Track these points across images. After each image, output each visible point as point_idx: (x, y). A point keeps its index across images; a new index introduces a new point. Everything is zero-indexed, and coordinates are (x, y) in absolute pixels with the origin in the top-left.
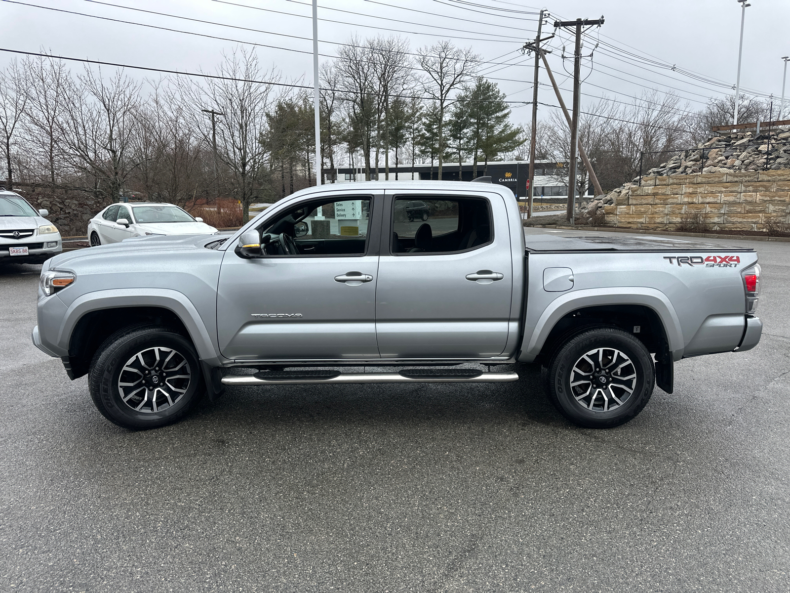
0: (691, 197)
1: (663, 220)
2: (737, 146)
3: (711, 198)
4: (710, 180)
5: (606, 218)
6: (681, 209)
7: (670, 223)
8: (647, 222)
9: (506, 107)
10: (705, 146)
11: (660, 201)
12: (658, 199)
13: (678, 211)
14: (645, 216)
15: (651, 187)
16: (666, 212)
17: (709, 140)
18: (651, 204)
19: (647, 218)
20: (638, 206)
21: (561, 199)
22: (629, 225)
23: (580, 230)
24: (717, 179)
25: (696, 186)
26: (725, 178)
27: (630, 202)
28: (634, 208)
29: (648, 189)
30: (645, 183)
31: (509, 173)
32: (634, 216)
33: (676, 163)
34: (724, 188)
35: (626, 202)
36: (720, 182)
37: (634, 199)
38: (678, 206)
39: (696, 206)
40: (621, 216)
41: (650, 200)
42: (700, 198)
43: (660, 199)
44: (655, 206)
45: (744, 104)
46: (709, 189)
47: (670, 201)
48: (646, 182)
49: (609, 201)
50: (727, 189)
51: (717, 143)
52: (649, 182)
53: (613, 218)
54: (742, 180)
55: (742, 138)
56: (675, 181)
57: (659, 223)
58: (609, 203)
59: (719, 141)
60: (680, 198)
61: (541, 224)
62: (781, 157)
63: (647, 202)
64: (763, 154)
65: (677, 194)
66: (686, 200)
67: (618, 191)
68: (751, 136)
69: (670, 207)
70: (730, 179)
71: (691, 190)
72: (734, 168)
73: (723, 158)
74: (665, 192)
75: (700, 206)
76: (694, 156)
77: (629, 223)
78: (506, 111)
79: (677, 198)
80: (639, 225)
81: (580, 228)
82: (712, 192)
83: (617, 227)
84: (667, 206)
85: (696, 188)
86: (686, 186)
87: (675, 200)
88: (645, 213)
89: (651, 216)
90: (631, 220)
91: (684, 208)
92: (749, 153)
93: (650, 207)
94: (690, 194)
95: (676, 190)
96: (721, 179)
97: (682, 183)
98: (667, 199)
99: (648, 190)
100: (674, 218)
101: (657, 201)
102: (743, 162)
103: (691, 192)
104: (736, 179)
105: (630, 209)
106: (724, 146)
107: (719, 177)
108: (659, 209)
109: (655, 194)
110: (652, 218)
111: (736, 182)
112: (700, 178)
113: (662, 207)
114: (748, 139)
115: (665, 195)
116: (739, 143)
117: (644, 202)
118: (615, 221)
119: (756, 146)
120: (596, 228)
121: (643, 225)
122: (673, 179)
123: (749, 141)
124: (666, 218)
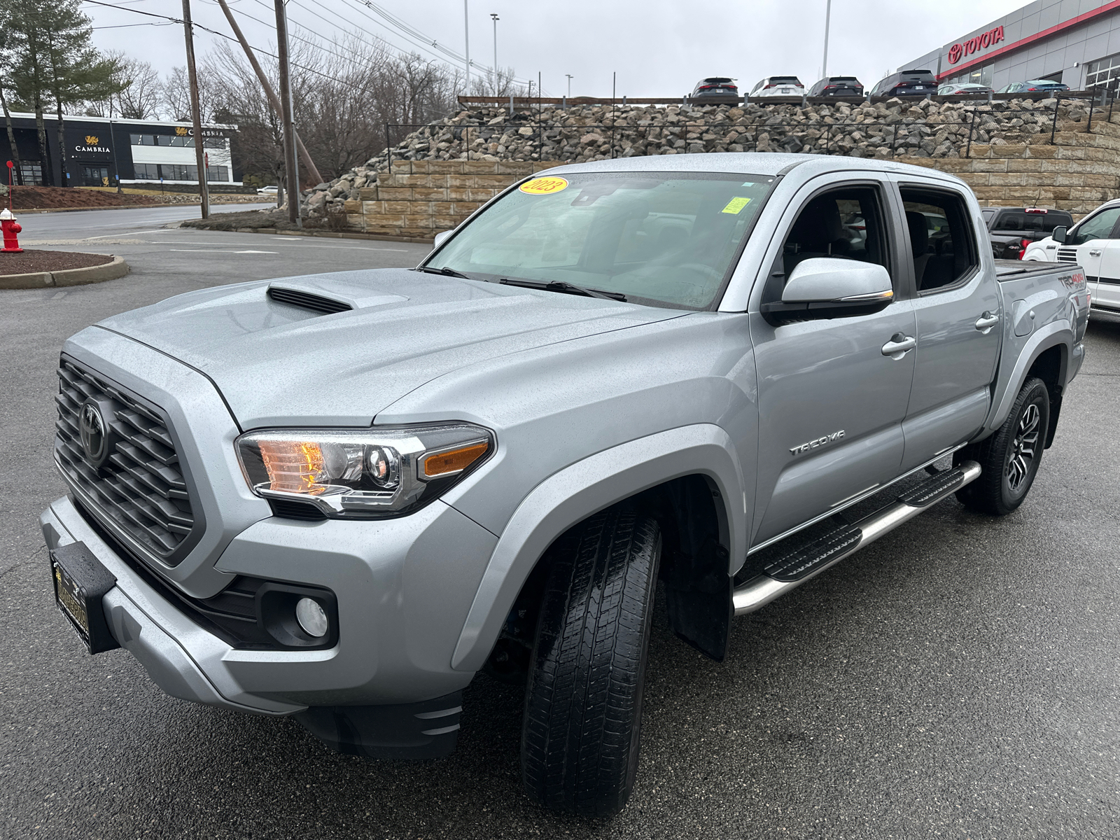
0: (460, 192)
1: (427, 223)
2: (491, 125)
3: (483, 194)
4: (479, 169)
5: (348, 219)
6: (449, 208)
7: (437, 228)
8: (407, 226)
9: (83, 21)
10: (454, 122)
11: (421, 196)
12: (419, 193)
13: (444, 211)
14: (403, 216)
15: (406, 175)
16: (430, 212)
17: (457, 114)
18: (409, 201)
19: (406, 220)
20: (392, 202)
21: (193, 186)
22: (383, 230)
23: (316, 236)
24: (487, 170)
25: (463, 177)
26: (496, 167)
27: (381, 196)
28: (386, 205)
29: (402, 178)
30: (397, 169)
31: (94, 138)
32: (389, 216)
33: (422, 143)
34: (497, 181)
35: (374, 196)
36: (491, 174)
37: (386, 192)
38: (445, 204)
39: (466, 204)
40: (370, 216)
41: (407, 194)
42: (470, 194)
43: (421, 193)
44: (415, 204)
45: (421, 67)
46: (480, 182)
47: (434, 196)
48: (399, 167)
49: (341, 193)
50: (501, 184)
51: (468, 119)
52: (402, 168)
53: (358, 219)
54: (515, 172)
55: (495, 116)
56: (437, 169)
57: (423, 228)
58: (341, 196)
59: (470, 117)
60: (445, 193)
61: (250, 227)
62: (546, 145)
63: (403, 197)
64: (527, 139)
65: (441, 187)
66: (454, 196)
67: (350, 178)
68: (505, 114)
69: (435, 205)
70: (502, 170)
71: (457, 183)
72: (499, 155)
73: (481, 140)
74: (426, 183)
75: (471, 205)
76: (444, 134)
77: (383, 227)
78: (84, 28)
79: (442, 193)
80: (397, 230)
81: (315, 234)
82: (483, 187)
83: (367, 233)
84: (430, 204)
85: (464, 180)
86: (451, 177)
87: (440, 196)
88: (403, 212)
89: (411, 217)
90: (384, 223)
91: (452, 206)
92: (510, 137)
93: (409, 204)
94: (458, 187)
95: (439, 182)
96: (492, 169)
97: (446, 172)
98: (429, 194)
99: (403, 180)
100: (442, 221)
101: (418, 196)
102: (507, 147)
103: (458, 184)
104: (509, 171)
105: (381, 207)
106: (478, 124)
107: (490, 167)
108: (421, 207)
109: (413, 186)
110: (413, 220)
111: (509, 174)
112: (467, 167)
113: (425, 205)
114: (503, 117)
115: (425, 187)
116: (493, 123)
117: (400, 196)
118: (362, 223)
119: (516, 128)
120: (341, 234)
121: (402, 229)
122: (434, 166)
123: (505, 120)
124: (431, 220)
